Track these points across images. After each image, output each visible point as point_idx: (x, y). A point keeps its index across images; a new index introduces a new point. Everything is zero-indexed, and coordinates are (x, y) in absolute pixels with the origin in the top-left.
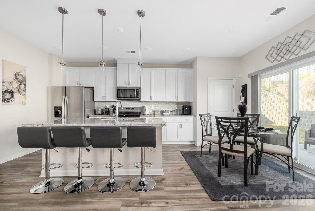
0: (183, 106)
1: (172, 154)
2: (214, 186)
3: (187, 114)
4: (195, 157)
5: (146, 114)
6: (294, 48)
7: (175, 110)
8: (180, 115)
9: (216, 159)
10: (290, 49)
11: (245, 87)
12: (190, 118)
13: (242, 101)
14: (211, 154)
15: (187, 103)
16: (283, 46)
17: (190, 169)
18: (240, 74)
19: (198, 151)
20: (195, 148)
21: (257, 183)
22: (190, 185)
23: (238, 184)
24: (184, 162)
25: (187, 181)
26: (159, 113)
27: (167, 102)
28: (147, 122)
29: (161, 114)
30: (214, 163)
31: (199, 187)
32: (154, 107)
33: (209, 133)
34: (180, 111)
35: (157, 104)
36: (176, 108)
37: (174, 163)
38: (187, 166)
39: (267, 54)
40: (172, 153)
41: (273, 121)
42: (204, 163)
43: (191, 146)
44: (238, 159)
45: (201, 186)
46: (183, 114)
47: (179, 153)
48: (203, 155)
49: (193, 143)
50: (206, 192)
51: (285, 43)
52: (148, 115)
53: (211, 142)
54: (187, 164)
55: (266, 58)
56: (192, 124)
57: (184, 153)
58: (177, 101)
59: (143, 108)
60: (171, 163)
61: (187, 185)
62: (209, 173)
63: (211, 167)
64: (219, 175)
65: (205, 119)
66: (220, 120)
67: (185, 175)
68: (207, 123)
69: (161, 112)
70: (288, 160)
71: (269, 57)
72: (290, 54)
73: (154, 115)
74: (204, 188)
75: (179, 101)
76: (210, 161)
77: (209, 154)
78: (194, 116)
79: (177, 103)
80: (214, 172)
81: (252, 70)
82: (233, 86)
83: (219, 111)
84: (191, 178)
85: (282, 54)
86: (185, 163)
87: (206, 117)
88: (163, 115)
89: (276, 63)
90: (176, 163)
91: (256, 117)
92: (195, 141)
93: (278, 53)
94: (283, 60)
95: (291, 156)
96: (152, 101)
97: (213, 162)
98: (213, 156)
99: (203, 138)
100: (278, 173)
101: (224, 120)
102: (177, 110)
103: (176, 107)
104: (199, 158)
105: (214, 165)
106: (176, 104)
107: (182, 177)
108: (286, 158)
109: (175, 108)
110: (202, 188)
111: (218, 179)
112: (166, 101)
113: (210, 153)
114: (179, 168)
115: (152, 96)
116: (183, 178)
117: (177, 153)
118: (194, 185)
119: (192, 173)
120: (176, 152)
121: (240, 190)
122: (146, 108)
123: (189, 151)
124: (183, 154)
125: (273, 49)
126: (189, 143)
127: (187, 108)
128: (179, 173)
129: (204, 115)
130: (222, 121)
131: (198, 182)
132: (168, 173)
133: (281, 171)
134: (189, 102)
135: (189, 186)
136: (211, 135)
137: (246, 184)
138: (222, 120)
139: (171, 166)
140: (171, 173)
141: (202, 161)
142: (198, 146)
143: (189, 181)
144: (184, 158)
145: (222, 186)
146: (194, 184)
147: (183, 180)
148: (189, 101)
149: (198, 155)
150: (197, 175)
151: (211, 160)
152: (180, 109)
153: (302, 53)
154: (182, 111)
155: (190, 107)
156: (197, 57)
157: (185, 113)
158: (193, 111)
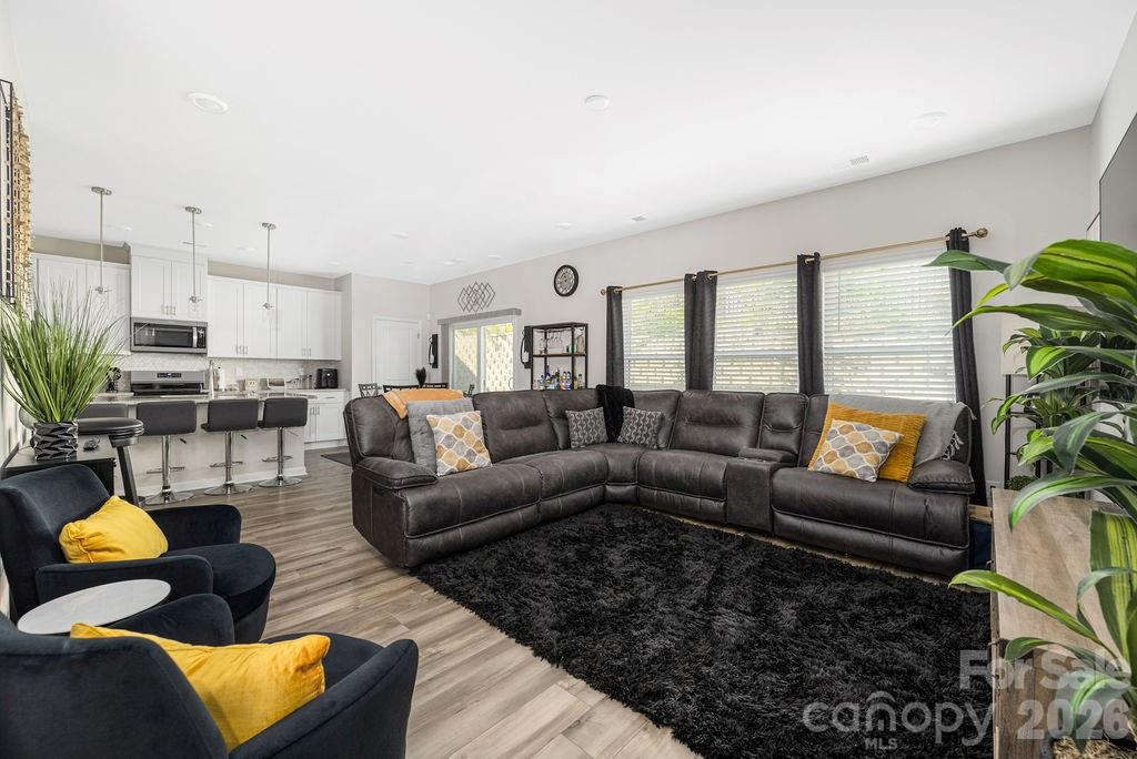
0: (320, 371)
3: (329, 385)
5: (220, 387)
6: (481, 300)
7: (298, 379)
8: (310, 388)
11: (435, 337)
12: (338, 394)
13: (431, 362)
15: (328, 364)
16: (472, 292)
26: (257, 385)
29: (261, 388)
32: (242, 372)
34: (310, 380)
35: (248, 365)
36: (302, 374)
46: (320, 387)
49: (343, 444)
51: (474, 289)
56: (341, 406)
58: (305, 358)
65: (368, 393)
69: (263, 382)
71: (460, 301)
72: (477, 306)
75: (309, 358)
78: (345, 389)
79: (303, 362)
82: (418, 336)
85: (471, 303)
87: (369, 389)
88: (268, 389)
89: (467, 312)
93: (469, 299)
94: (473, 312)
96: (241, 356)
102: (304, 378)
103: (301, 371)
106: (301, 365)
109: (299, 373)
115: (240, 345)
122: (222, 373)
125: (464, 292)
126: (334, 445)
127: (329, 375)
129: (366, 385)
134: (334, 361)
148: (334, 359)
152: (311, 376)
153: (485, 310)
154: (314, 379)
155: (335, 373)
156: (350, 274)
157: (324, 384)
158: (342, 378)
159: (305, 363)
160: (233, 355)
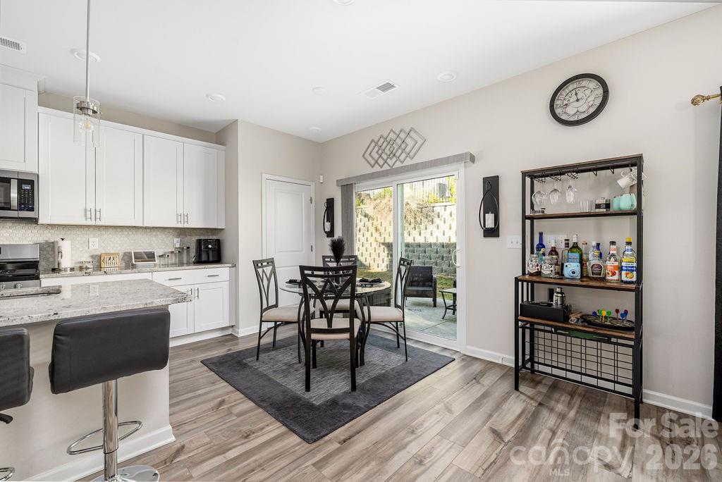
0: (199, 242)
1: (181, 376)
2: (305, 413)
3: (211, 259)
4: (245, 366)
5: (63, 266)
6: (400, 151)
7: (172, 252)
8: (188, 264)
9: (289, 356)
10: (394, 151)
11: (330, 203)
12: (221, 271)
13: (326, 230)
14: (277, 349)
15: (208, 233)
16: (385, 143)
17: (242, 396)
18: (321, 177)
19: (246, 350)
20: (237, 344)
21: (366, 379)
22: (254, 433)
23: (342, 391)
24: (222, 385)
25: (245, 428)
26: (118, 261)
27: (146, 228)
28: (66, 294)
29: (123, 265)
30: (290, 365)
31: (276, 428)
32: (97, 244)
33: (272, 302)
34: (188, 253)
35: (107, 236)
36: (178, 245)
37: (195, 397)
38: (232, 392)
39: (365, 150)
40: (179, 373)
41: (367, 264)
42: (269, 373)
43: (227, 341)
44: (329, 346)
45: (279, 424)
46: (199, 261)
47: (199, 367)
48: (262, 356)
49: (229, 332)
50: (294, 431)
51: (388, 139)
52: (72, 269)
53: (276, 322)
54: (231, 388)
55: (364, 155)
56: (226, 285)
57: (214, 364)
58: (181, 226)
59: (50, 249)
60: (186, 400)
61: (247, 437)
62: (286, 391)
63: (285, 376)
64: (308, 389)
65: (263, 271)
66: (310, 272)
67: (236, 415)
68: (269, 280)
69: (127, 256)
70: (397, 328)
71: (367, 155)
72: (394, 159)
73: (99, 268)
74: (287, 426)
75: (186, 226)
76: (279, 364)
77: (273, 350)
78: (230, 265)
79: (178, 231)
80: (294, 384)
81: (344, 174)
82: (311, 200)
83: (287, 252)
84: (251, 417)
85: (384, 156)
86: (223, 387)
87: (265, 266)
88: (134, 266)
89: (377, 168)
90: (200, 395)
91: (352, 261)
92: (233, 326)
93: (380, 152)
94: (386, 167)
95: (403, 321)
96: (92, 223)
97: (286, 364)
98: (282, 350)
99: (261, 316)
100: (387, 352)
101: (315, 273)
102: (180, 251)
103: (177, 242)
104: (256, 365)
105: (292, 370)
106: (176, 234)
107: (230, 424)
108: (394, 324)
109: (174, 244)
110: (284, 429)
111: (307, 396)
112: (146, 225)
113: (275, 346)
114: (212, 404)
115: (91, 206)
116: (233, 425)
117: (195, 368)
118: (264, 431)
119: (250, 404)
120: (190, 367)
121: (348, 401)
122: (66, 246)
123: (227, 355)
124: (210, 365)
125: (373, 144)
126: (218, 334)
127: (210, 246)
128: (216, 417)
129: (261, 262)
130: (313, 275)
131: (270, 419)
132: (187, 428)
133: (389, 348)
134: (215, 229)
135: (252, 437)
136: (276, 306)
137: (354, 388)
138: (313, 273)
139: (189, 408)
140: (194, 426)
141: (263, 368)
142: (242, 338)
143: (249, 427)
144: (217, 377)
145: (318, 408)
146: (263, 429)
147: (235, 429)
148: (216, 227)
149: (248, 359)
150: (264, 404)
151: (281, 361)
152: (188, 248)
153: (408, 162)
154: (193, 253)
155: (218, 243)
156: (237, 120)
157: (204, 258)
158: (227, 252)
159: (182, 232)
160: (82, 222)
